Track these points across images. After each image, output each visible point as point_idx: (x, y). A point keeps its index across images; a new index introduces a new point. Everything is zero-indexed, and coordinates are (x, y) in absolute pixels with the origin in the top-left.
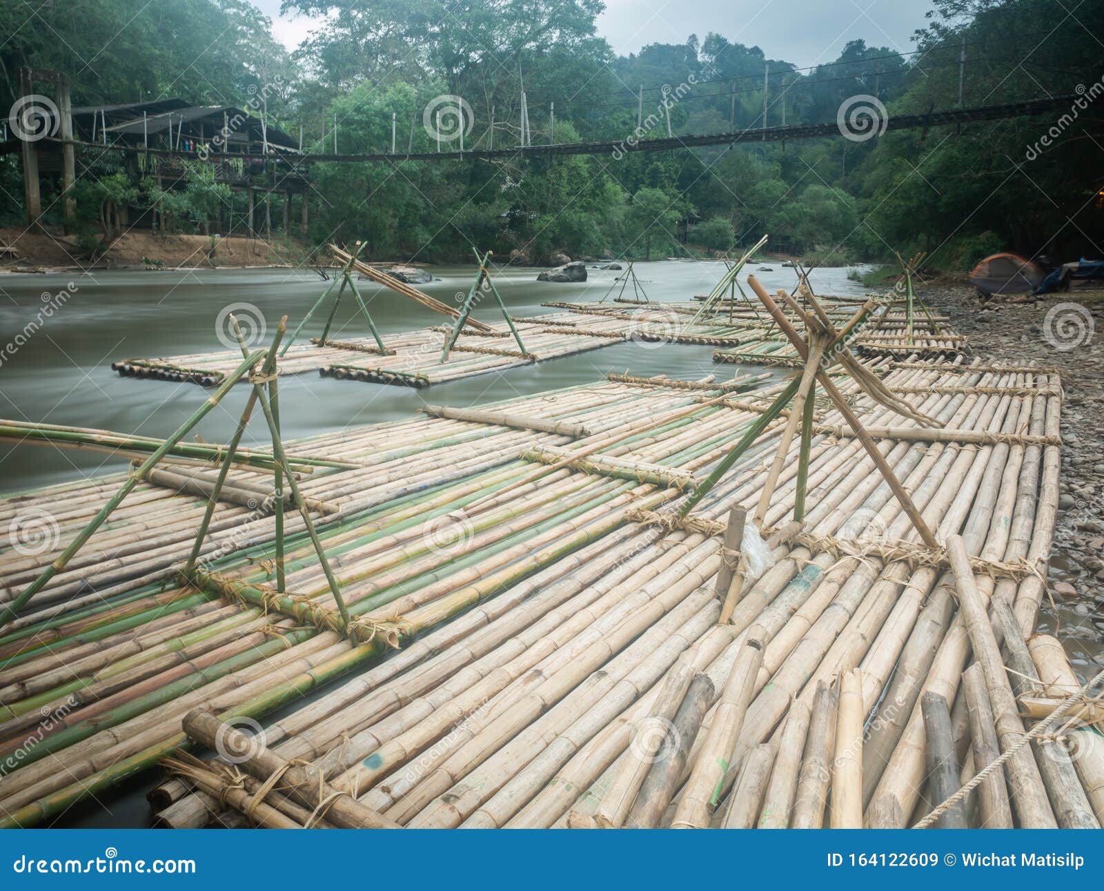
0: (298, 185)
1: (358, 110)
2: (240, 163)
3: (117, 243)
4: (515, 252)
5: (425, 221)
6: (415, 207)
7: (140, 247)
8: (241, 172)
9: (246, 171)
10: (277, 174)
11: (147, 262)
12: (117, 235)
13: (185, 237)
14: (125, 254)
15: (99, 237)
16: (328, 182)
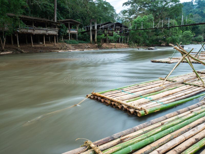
0: (127, 34)
1: (138, 21)
2: (119, 31)
3: (102, 45)
4: (162, 44)
5: (148, 39)
6: (146, 37)
7: (105, 45)
8: (119, 33)
9: (120, 33)
10: (124, 33)
11: (107, 48)
12: (103, 44)
13: (111, 44)
14: (104, 47)
15: (101, 44)
16: (133, 33)
